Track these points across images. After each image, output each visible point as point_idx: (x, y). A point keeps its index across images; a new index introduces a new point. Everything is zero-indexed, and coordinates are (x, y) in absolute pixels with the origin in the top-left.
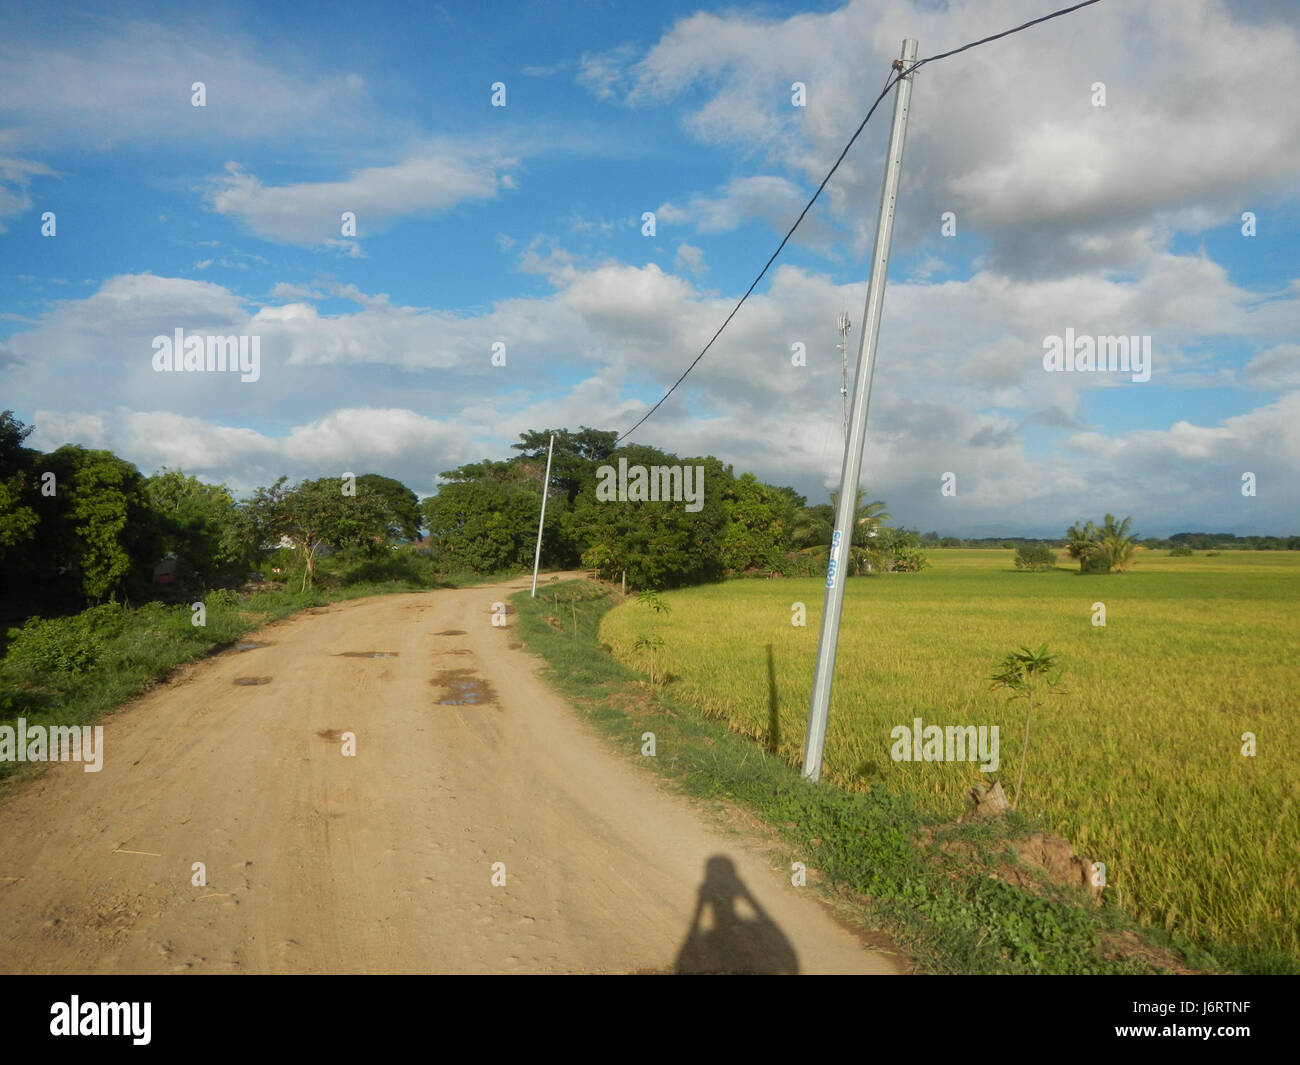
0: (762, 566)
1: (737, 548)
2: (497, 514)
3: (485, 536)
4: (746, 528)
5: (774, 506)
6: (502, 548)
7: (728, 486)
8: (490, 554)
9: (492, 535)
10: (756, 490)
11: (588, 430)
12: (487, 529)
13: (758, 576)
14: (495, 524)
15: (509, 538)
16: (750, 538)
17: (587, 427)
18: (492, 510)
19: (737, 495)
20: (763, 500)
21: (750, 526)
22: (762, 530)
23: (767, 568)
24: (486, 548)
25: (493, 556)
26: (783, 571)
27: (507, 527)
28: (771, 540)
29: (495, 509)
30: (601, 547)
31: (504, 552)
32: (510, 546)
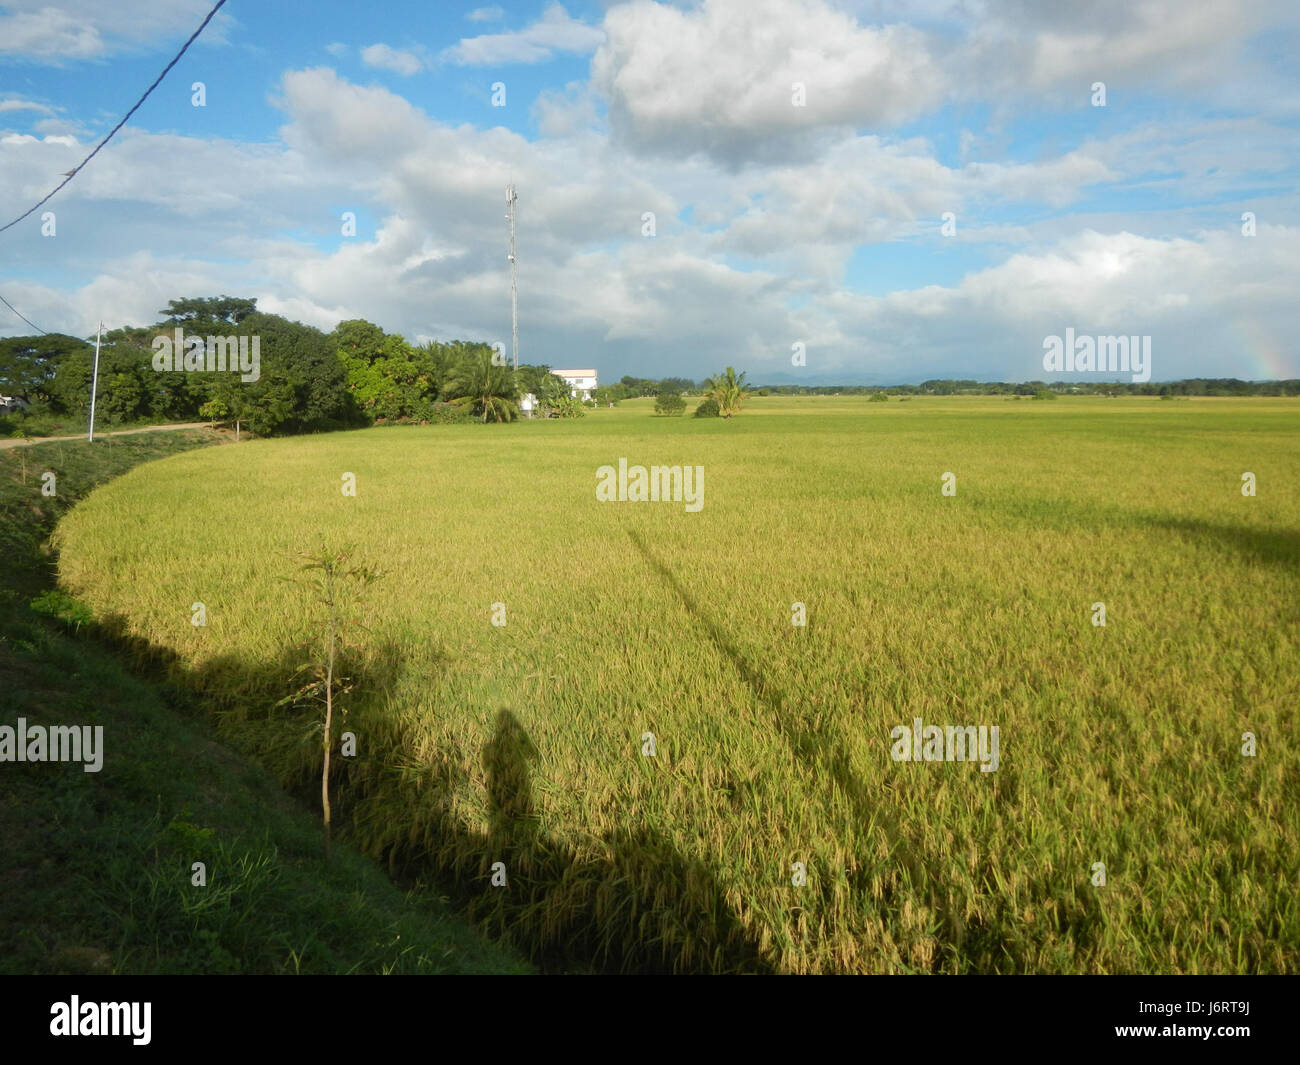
0: (410, 416)
1: (386, 400)
2: (121, 375)
3: (111, 394)
4: (394, 382)
5: (419, 363)
6: (128, 403)
7: (379, 346)
8: (118, 409)
9: (117, 392)
10: (404, 350)
11: (228, 298)
12: (112, 388)
13: (406, 424)
14: (118, 383)
15: (134, 395)
16: (399, 391)
17: (228, 296)
18: (117, 372)
19: (386, 354)
20: (411, 359)
21: (398, 381)
22: (410, 384)
23: (415, 417)
24: (112, 404)
25: (120, 411)
26: (428, 418)
27: (131, 386)
28: (418, 393)
29: (120, 371)
30: (215, 401)
31: (130, 407)
32: (136, 402)
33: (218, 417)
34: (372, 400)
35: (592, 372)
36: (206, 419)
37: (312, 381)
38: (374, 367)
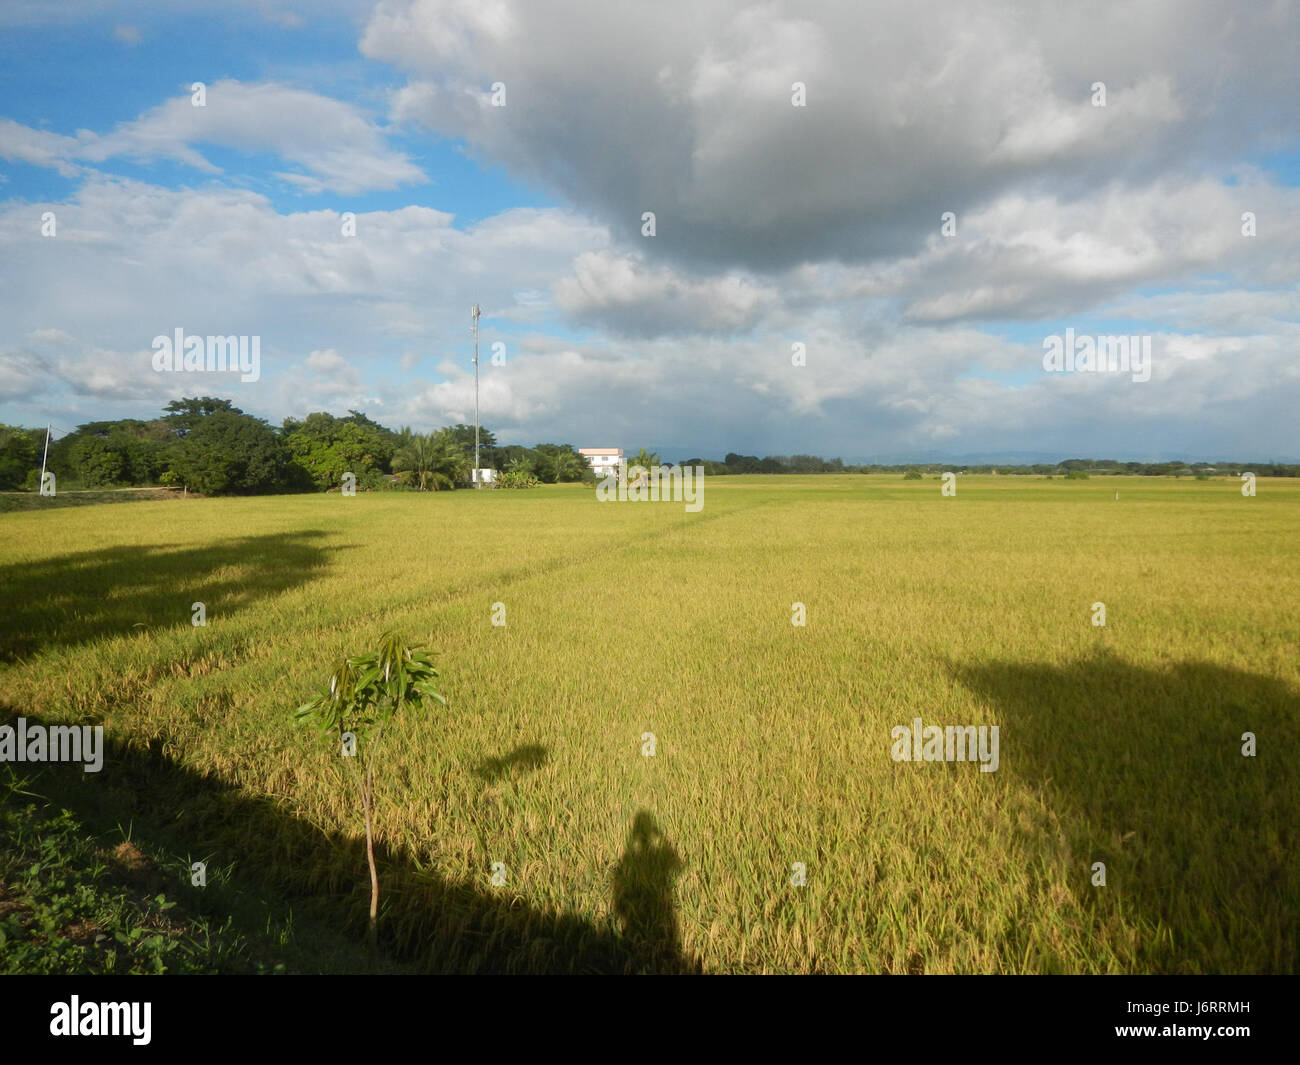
2: (109, 454)
6: (114, 472)
8: (106, 476)
9: (105, 465)
12: (102, 462)
14: (106, 459)
15: (119, 467)
18: (107, 452)
22: (358, 461)
24: (102, 473)
25: (108, 477)
27: (116, 461)
28: (364, 468)
29: (109, 451)
30: (170, 472)
31: (114, 474)
32: (118, 472)
33: (171, 483)
34: (328, 472)
35: (616, 451)
36: (164, 484)
37: (249, 458)
38: (333, 448)
